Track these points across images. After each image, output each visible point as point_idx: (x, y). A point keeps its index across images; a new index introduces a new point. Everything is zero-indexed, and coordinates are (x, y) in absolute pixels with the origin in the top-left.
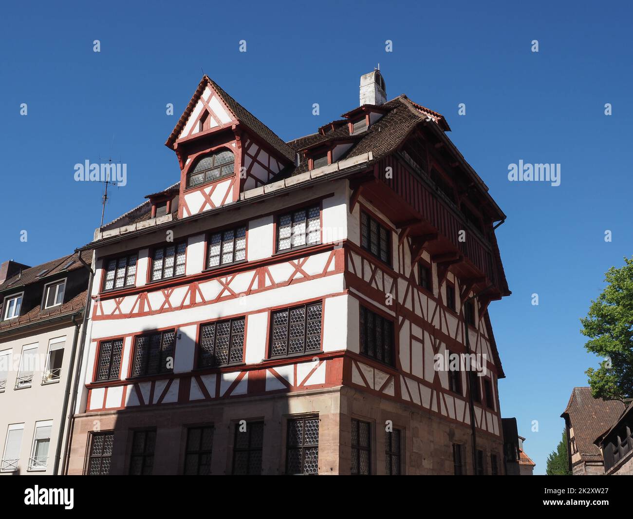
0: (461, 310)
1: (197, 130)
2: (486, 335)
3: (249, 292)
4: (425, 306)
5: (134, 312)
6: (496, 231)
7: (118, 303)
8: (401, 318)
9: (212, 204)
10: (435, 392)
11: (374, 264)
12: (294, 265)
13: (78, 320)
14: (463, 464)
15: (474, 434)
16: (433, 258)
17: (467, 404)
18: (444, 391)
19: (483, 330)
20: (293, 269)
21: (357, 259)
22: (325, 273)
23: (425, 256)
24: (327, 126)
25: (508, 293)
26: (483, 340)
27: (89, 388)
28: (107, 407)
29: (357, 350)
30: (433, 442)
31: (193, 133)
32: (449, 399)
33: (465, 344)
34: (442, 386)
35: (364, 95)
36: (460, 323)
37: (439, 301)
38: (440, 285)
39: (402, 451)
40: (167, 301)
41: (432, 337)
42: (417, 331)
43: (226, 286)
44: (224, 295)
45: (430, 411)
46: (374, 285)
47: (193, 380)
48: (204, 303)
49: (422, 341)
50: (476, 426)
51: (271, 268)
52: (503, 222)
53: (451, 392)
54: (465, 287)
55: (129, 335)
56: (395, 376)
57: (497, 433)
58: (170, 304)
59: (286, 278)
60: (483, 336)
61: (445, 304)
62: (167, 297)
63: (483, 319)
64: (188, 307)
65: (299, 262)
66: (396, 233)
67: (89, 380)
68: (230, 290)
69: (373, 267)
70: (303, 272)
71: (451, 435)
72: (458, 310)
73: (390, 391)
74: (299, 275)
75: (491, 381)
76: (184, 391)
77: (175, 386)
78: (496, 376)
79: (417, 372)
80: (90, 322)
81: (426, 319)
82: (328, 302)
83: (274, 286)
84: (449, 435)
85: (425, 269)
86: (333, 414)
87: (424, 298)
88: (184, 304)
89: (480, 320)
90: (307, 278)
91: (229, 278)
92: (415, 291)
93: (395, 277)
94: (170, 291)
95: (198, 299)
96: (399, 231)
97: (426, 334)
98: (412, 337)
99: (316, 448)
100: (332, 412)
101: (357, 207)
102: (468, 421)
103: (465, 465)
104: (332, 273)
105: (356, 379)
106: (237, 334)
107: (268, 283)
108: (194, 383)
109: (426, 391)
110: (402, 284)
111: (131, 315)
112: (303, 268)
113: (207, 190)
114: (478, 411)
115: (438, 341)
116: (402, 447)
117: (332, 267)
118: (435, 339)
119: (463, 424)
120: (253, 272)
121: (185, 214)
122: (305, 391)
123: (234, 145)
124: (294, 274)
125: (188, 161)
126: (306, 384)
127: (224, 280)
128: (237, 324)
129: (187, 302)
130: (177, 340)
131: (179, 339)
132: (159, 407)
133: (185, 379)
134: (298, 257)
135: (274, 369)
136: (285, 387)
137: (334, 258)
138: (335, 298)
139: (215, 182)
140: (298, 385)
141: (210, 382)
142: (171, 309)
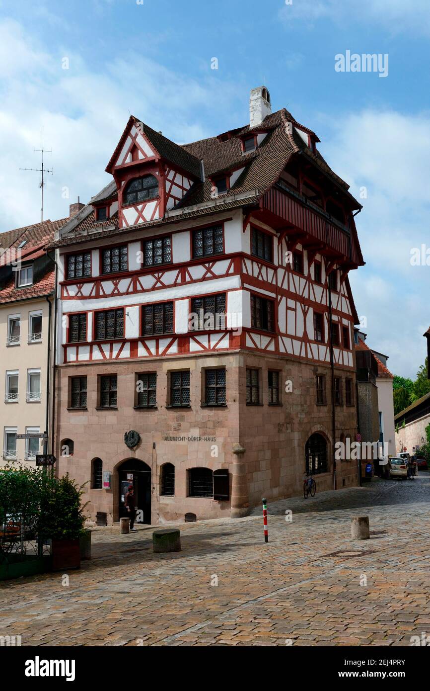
0: (326, 280)
1: (128, 160)
2: (346, 295)
3: (175, 285)
4: (298, 284)
5: (92, 295)
6: (355, 218)
7: (80, 288)
8: (279, 297)
9: (144, 219)
10: (304, 343)
11: (260, 263)
12: (205, 267)
13: (51, 299)
14: (324, 389)
15: (332, 369)
16: (304, 247)
17: (328, 348)
18: (310, 341)
19: (344, 291)
20: (205, 270)
21: (248, 263)
22: (227, 275)
23: (299, 247)
24: (223, 134)
25: (363, 263)
26: (343, 299)
27: (65, 347)
28: (79, 360)
29: (249, 325)
30: (301, 377)
31: (126, 162)
32: (314, 346)
33: (328, 305)
34: (309, 338)
35: (253, 108)
36: (325, 290)
37: (308, 279)
38: (309, 266)
39: (280, 386)
40: (116, 288)
41: (303, 305)
42: (291, 303)
43: (158, 280)
45: (300, 357)
46: (260, 278)
47: (140, 344)
48: (144, 291)
49: (295, 310)
50: (334, 362)
51: (190, 269)
52: (360, 211)
53: (316, 342)
54: (329, 263)
55: (90, 311)
56: (275, 338)
57: (351, 365)
58: (118, 291)
59: (200, 276)
60: (344, 296)
61: (313, 278)
62: (116, 285)
63: (344, 283)
64: (132, 293)
65: (209, 265)
66: (276, 236)
67: (64, 342)
68: (161, 283)
69: (260, 265)
70: (212, 273)
71: (315, 371)
72: (323, 282)
73: (272, 348)
74: (209, 275)
75: (348, 329)
76: (134, 351)
77: (127, 348)
78: (353, 323)
79: (291, 332)
80: (60, 301)
81: (298, 293)
82: (230, 294)
83: (193, 281)
84: (313, 371)
85: (298, 257)
86: (235, 367)
87: (296, 278)
88: (129, 291)
89: (341, 283)
90: (215, 277)
91: (160, 274)
92: (290, 274)
93: (275, 269)
94: (117, 281)
95: (139, 288)
96: (279, 235)
97: (298, 304)
98: (288, 308)
99: (225, 388)
100: (234, 366)
101: (248, 226)
102: (328, 359)
103: (325, 390)
104: (232, 275)
105: (249, 344)
106: (169, 313)
107: (188, 279)
109: (297, 344)
110: (281, 272)
111: (90, 297)
112: (212, 270)
113: (140, 207)
114: (336, 351)
115: (307, 307)
116: (280, 382)
117: (232, 271)
118: (305, 306)
119: (324, 362)
120: (177, 271)
121: (124, 225)
122: (216, 353)
123: (157, 173)
124: (206, 274)
125: (123, 183)
126: (217, 348)
127: (156, 275)
128: (167, 306)
129: (131, 290)
130: (126, 315)
131: (128, 315)
132: (117, 361)
133: (134, 343)
134: (208, 262)
135: (195, 337)
136: (202, 349)
137: (233, 264)
138: (234, 292)
139: (145, 201)
140: (211, 348)
141: (151, 344)
142: (120, 294)
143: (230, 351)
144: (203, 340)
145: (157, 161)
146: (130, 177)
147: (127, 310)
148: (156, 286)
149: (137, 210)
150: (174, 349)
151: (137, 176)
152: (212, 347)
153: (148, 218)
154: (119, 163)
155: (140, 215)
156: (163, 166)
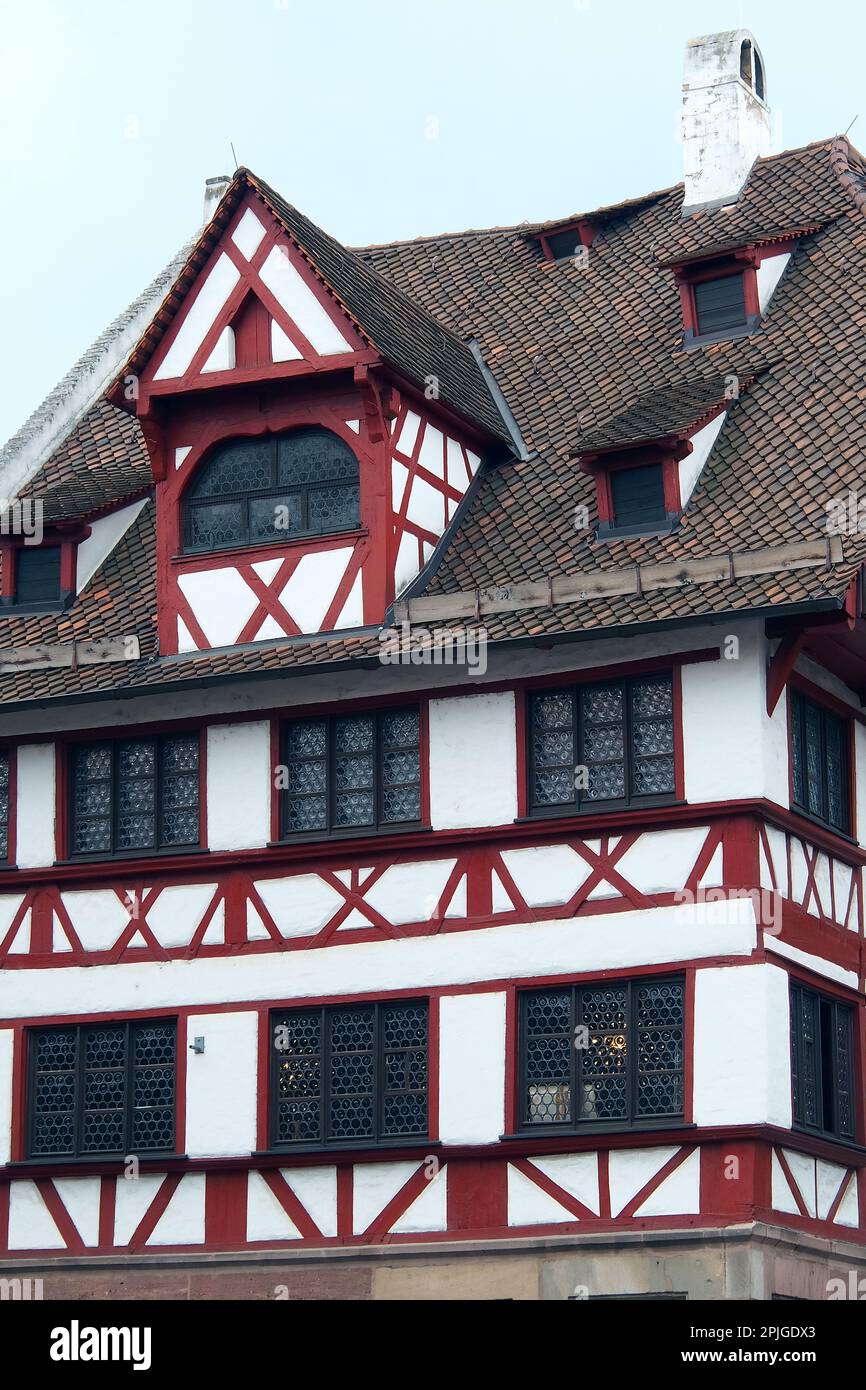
1: (220, 362)
3: (439, 924)
5: (13, 949)
9: (287, 622)
12: (587, 854)
20: (583, 870)
31: (207, 367)
40: (138, 924)
43: (354, 898)
44: (347, 924)
47: (256, 1183)
48: (278, 943)
51: (511, 858)
58: (148, 935)
59: (565, 894)
64: (219, 951)
65: (604, 846)
68: (369, 912)
70: (618, 881)
74: (604, 890)
76: (226, 1215)
77: (191, 1196)
83: (523, 913)
88: (206, 941)
90: (631, 900)
91: (364, 874)
94: (146, 892)
95: (256, 929)
106: (400, 1049)
107: (501, 902)
108: (258, 1190)
112: (619, 867)
113: (266, 569)
117: (712, 876)
120: (451, 863)
121: (186, 643)
122: (641, 1234)
123: (354, 425)
124: (591, 883)
125: (181, 455)
126: (640, 1212)
127: (344, 876)
128: (398, 1018)
129: (215, 934)
130: (190, 1053)
131: (199, 1051)
132: (139, 1257)
133: (226, 1176)
134: (603, 834)
135: (532, 1161)
136: (569, 1217)
137: (720, 848)
138: (726, 970)
139: (293, 546)
140: (614, 1213)
141: (316, 1190)
142: (155, 952)
143: (705, 1231)
144: (576, 1174)
145: (360, 374)
146: (216, 430)
147: (195, 1026)
148: (343, 927)
149: (252, 580)
150: (430, 1211)
151: (255, 427)
152: (616, 1209)
153: (310, 621)
154: (173, 366)
155: (269, 601)
156: (385, 397)
